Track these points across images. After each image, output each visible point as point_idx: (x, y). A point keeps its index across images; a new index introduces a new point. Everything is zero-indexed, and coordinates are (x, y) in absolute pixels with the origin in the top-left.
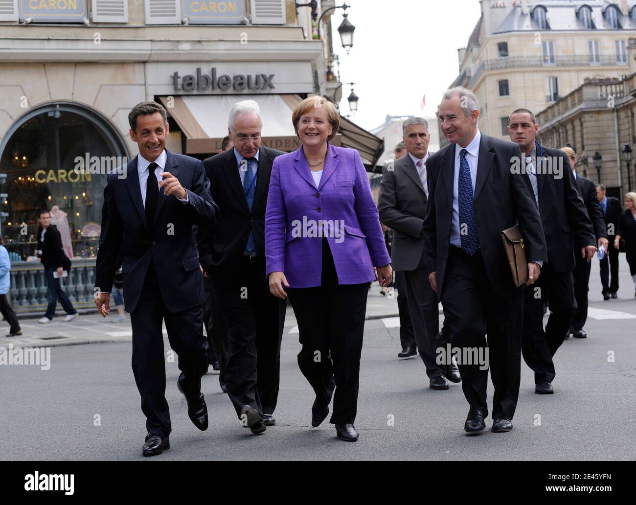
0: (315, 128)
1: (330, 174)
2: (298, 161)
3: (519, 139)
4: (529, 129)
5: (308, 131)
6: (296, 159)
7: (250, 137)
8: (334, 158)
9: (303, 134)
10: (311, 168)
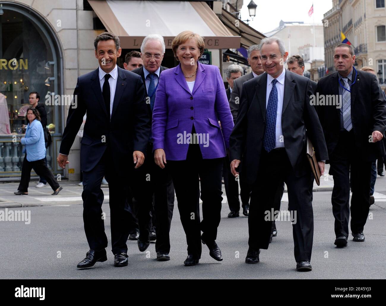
0: (190, 53)
1: (200, 83)
2: (177, 74)
3: (340, 67)
4: (348, 59)
5: (185, 56)
6: (176, 73)
7: (153, 56)
8: (203, 72)
9: (182, 58)
10: (186, 79)
